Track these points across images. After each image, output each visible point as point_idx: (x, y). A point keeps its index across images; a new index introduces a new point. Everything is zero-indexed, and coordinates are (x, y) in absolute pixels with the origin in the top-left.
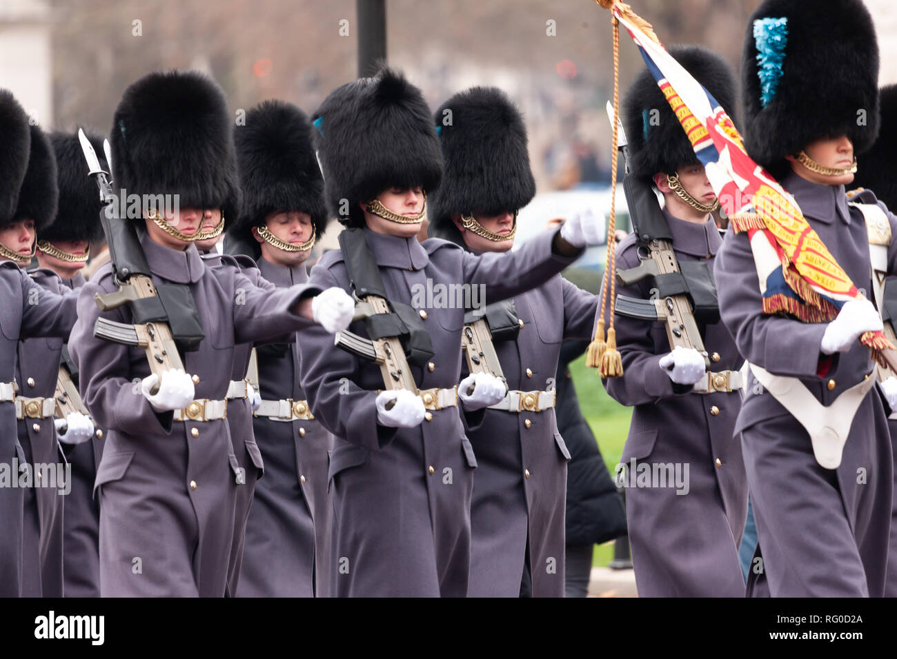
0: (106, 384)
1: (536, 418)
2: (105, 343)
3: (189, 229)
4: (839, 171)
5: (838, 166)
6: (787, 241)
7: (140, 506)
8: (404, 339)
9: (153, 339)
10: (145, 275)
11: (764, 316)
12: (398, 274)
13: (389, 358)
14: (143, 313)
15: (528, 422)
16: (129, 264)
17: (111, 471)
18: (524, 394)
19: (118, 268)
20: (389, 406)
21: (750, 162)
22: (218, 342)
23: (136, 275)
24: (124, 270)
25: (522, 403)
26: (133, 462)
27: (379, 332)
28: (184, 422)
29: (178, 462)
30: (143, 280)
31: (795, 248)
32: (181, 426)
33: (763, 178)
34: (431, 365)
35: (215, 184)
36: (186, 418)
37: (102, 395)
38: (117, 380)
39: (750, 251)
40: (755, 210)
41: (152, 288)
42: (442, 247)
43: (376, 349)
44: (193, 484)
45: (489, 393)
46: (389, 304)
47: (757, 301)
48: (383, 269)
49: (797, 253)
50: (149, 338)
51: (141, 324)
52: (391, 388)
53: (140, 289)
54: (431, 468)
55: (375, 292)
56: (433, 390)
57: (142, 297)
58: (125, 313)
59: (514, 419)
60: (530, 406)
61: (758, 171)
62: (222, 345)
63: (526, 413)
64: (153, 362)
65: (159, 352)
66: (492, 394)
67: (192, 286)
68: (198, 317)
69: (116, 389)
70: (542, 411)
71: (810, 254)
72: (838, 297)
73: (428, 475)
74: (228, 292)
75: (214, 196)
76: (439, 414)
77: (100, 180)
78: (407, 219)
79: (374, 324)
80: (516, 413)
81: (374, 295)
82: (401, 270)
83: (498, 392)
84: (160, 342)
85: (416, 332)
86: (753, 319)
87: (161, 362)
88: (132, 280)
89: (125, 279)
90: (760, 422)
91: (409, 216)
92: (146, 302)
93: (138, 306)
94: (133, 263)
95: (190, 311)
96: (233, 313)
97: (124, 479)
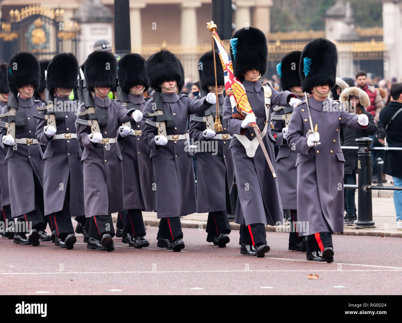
0: (82, 134)
1: (227, 141)
2: (80, 125)
3: (104, 93)
4: (253, 78)
5: (253, 77)
6: (238, 98)
7: (89, 166)
8: (166, 122)
9: (93, 124)
10: (93, 107)
11: (232, 118)
12: (168, 104)
13: (160, 127)
14: (91, 117)
15: (225, 143)
16: (89, 104)
17: (84, 157)
18: (224, 135)
19: (85, 105)
20: (157, 139)
21: (233, 76)
22: (113, 123)
23: (90, 107)
24: (87, 106)
25: (223, 137)
26: (89, 155)
27: (159, 120)
28: (102, 144)
29: (101, 155)
30: (92, 108)
31: (239, 100)
32: (101, 145)
33: (236, 81)
34: (176, 128)
35: (111, 81)
36: (103, 143)
37: (81, 136)
38: (85, 133)
39: (230, 100)
40: (231, 89)
41: (94, 110)
42: (183, 96)
43: (157, 124)
44: (106, 161)
45: (210, 135)
46: (164, 113)
47: (231, 114)
48: (165, 103)
49: (239, 101)
50: (92, 124)
51: (90, 120)
52: (159, 135)
53: (91, 111)
54: (176, 156)
55: (160, 109)
56: (177, 135)
57: (91, 113)
58: (86, 117)
59: (221, 142)
60: (225, 138)
61: (235, 79)
62: (114, 124)
63: (224, 140)
64: (92, 131)
65: (94, 128)
66: (211, 135)
67: (106, 108)
68: (107, 118)
69: (84, 136)
70: (229, 140)
71: (242, 101)
72: (247, 113)
73: (175, 158)
74: (117, 110)
75: (111, 84)
76: (179, 142)
77: (84, 82)
78: (170, 89)
79: (158, 118)
80: (221, 140)
81: (159, 110)
82: (169, 103)
83: (213, 134)
84: (95, 125)
85: (169, 120)
86: (229, 119)
87: (94, 130)
88: (89, 108)
89: (87, 108)
90: (234, 145)
91: (170, 88)
92: (92, 114)
93: (90, 115)
94: (90, 104)
95: (103, 117)
96: (118, 115)
97: (87, 159)
